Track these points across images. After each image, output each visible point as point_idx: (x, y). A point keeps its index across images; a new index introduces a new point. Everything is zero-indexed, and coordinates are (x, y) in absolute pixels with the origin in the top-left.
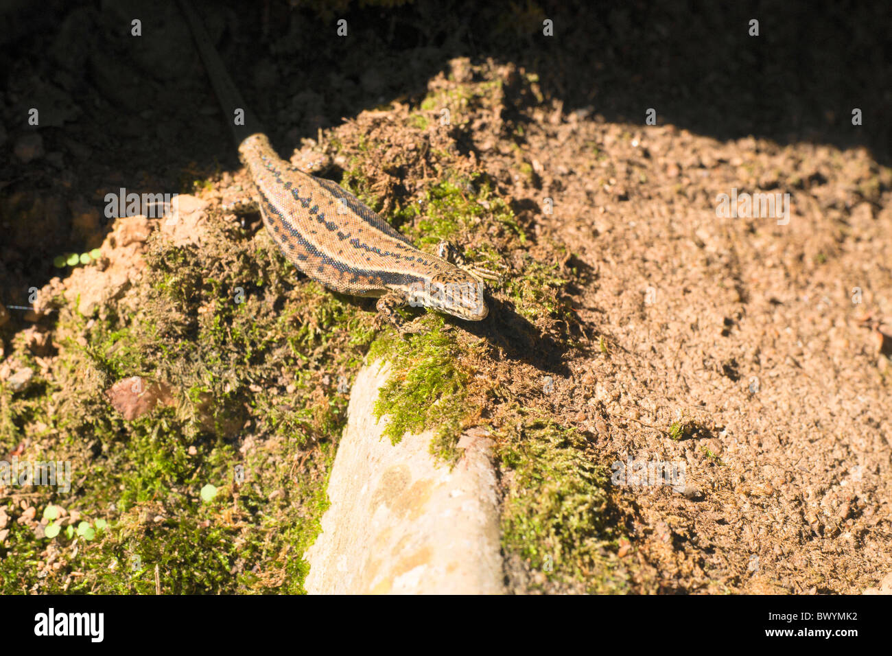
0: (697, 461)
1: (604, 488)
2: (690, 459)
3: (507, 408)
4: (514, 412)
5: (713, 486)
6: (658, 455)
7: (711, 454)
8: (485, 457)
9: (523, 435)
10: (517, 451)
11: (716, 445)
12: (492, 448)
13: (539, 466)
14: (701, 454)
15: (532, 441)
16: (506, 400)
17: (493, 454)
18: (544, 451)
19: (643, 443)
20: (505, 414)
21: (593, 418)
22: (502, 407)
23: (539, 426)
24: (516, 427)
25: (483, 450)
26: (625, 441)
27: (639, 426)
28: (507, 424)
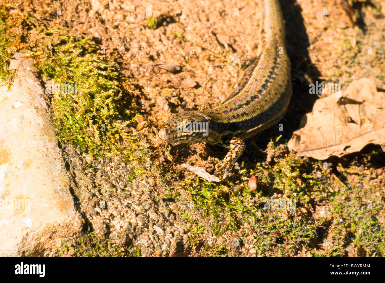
0: (170, 42)
1: (116, 79)
2: (165, 41)
3: (38, 32)
4: (43, 35)
5: (185, 59)
6: (144, 44)
7: (179, 35)
8: (31, 73)
9: (54, 51)
10: (52, 65)
11: (180, 27)
12: (34, 65)
13: (71, 74)
14: (172, 37)
15: (61, 55)
16: (35, 26)
17: (36, 70)
18: (70, 61)
19: (132, 37)
20: (38, 38)
21: (95, 26)
22: (33, 31)
23: (63, 42)
24: (47, 47)
25: (29, 68)
26: (120, 38)
27: (126, 25)
28: (40, 45)
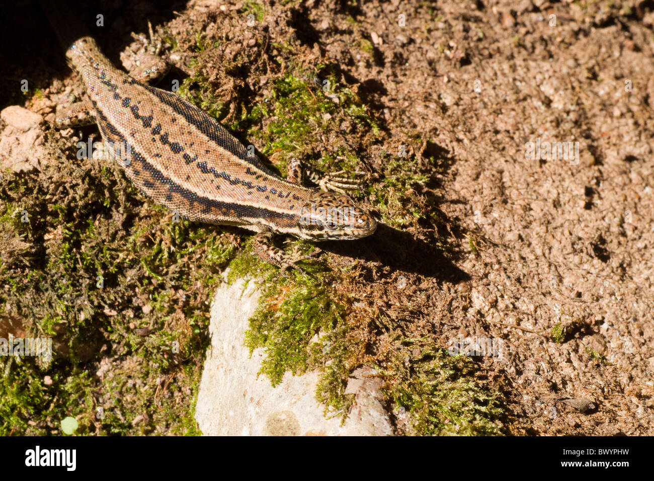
0: (583, 364)
1: (500, 419)
2: (576, 363)
3: (391, 339)
4: (398, 344)
5: (603, 391)
6: (544, 365)
7: (597, 355)
8: (376, 402)
9: (412, 370)
10: (409, 390)
11: (599, 342)
12: (382, 389)
13: (435, 408)
14: (586, 356)
15: (423, 377)
16: (388, 330)
17: (385, 397)
18: (435, 387)
19: (528, 354)
20: (390, 348)
21: (475, 333)
22: (385, 337)
23: (427, 358)
24: (404, 363)
25: (373, 394)
26: (510, 354)
27: (521, 334)
28: (393, 359)
